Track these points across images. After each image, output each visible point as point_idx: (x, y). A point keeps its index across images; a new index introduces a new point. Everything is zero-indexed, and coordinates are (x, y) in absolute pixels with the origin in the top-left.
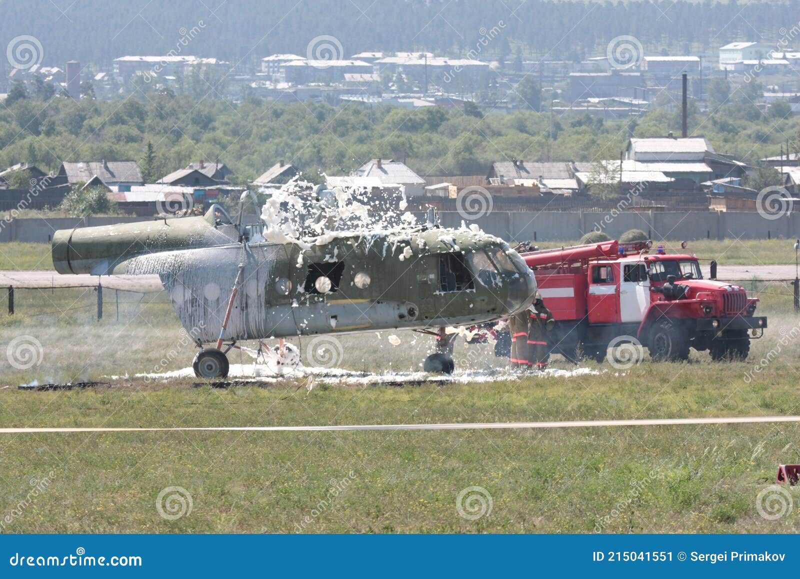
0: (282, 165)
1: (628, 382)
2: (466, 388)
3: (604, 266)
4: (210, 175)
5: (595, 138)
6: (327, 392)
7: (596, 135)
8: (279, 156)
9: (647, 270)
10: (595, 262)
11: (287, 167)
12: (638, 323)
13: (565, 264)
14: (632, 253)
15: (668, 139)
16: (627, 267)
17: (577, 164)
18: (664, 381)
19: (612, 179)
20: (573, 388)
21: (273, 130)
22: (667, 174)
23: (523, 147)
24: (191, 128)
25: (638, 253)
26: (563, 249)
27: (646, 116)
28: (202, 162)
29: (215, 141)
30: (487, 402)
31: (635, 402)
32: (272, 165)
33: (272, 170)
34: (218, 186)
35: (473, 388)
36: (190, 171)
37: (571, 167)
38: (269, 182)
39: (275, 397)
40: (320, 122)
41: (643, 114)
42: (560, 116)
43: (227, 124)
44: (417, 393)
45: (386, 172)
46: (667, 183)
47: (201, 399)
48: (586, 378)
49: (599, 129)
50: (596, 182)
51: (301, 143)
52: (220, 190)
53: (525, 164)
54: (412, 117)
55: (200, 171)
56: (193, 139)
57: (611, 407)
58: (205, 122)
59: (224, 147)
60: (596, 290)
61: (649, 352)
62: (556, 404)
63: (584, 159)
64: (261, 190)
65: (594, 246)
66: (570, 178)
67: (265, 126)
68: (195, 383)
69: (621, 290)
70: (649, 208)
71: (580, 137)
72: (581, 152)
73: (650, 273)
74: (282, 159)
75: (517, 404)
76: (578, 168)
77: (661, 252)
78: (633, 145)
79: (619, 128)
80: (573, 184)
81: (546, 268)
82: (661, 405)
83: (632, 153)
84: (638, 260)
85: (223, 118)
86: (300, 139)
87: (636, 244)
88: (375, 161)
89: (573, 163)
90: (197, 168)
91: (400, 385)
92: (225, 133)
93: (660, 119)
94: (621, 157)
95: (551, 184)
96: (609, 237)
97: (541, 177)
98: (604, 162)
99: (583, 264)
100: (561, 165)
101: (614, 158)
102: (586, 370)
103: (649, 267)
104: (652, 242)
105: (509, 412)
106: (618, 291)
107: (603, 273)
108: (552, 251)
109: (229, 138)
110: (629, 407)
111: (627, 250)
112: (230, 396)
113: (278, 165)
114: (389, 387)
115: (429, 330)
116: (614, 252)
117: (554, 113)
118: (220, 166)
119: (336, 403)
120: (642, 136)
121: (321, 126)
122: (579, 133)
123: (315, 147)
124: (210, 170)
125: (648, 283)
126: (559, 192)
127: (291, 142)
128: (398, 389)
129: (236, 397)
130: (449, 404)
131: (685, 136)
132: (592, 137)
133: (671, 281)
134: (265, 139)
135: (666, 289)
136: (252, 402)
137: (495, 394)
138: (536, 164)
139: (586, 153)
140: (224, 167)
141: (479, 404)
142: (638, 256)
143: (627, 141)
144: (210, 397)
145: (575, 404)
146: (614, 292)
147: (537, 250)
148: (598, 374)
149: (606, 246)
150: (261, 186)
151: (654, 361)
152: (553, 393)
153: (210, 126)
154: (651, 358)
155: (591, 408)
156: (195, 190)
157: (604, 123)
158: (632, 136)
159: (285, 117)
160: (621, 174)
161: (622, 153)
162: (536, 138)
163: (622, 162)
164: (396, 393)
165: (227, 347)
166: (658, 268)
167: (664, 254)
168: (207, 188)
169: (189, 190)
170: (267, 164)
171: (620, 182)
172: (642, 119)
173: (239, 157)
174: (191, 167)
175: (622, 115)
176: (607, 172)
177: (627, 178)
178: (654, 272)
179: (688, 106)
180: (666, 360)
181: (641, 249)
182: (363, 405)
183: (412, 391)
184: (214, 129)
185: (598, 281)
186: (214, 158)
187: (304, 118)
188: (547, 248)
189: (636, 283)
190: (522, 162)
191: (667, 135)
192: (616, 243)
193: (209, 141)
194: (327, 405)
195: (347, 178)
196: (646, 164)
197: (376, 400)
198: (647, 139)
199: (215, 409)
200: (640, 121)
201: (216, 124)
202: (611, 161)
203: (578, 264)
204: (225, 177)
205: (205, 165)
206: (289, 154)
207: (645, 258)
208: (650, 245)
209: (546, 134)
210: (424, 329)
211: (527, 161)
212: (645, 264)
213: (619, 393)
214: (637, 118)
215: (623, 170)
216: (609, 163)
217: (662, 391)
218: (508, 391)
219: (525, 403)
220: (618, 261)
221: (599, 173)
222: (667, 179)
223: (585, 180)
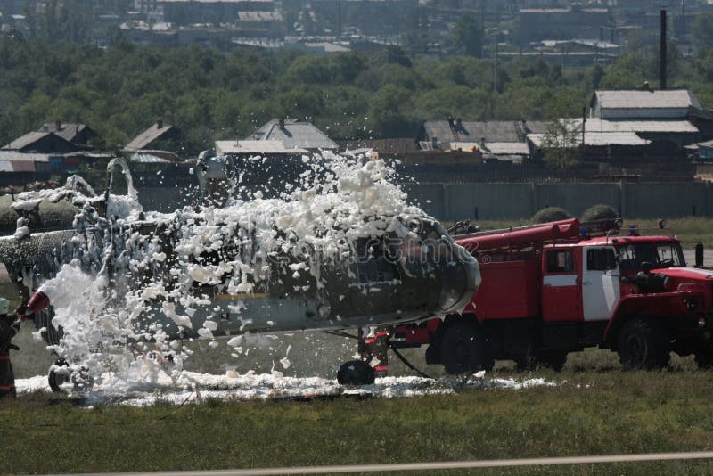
0: (160, 127)
1: (593, 396)
2: (391, 404)
3: (562, 250)
4: (69, 139)
5: (551, 91)
6: (217, 409)
7: (551, 86)
8: (157, 115)
9: (616, 255)
10: (552, 245)
11: (166, 128)
12: (606, 322)
13: (514, 248)
14: (597, 234)
15: (643, 92)
16: (591, 251)
17: (529, 124)
18: (638, 394)
19: (572, 142)
20: (523, 402)
21: (149, 82)
22: (641, 135)
23: (461, 103)
24: (45, 80)
25: (605, 235)
26: (511, 230)
27: (615, 63)
28: (59, 123)
29: (75, 96)
30: (416, 422)
31: (602, 421)
32: (148, 126)
33: (147, 132)
34: (80, 153)
35: (399, 404)
36: (45, 134)
37: (521, 127)
38: (143, 148)
40: (207, 72)
41: (610, 61)
42: (506, 63)
43: (91, 75)
44: (329, 411)
45: (289, 135)
46: (642, 146)
47: (58, 420)
48: (539, 389)
49: (556, 79)
50: (552, 146)
51: (184, 98)
52: (82, 157)
53: (463, 124)
54: (324, 65)
55: (58, 134)
56: (48, 94)
57: (572, 426)
58: (62, 73)
59: (87, 104)
60: (552, 281)
61: (619, 358)
62: (502, 423)
63: (537, 116)
64: (134, 158)
65: (549, 225)
66: (520, 141)
67: (137, 77)
68: (50, 400)
69: (583, 281)
70: (619, 178)
71: (532, 89)
72: (533, 109)
73: (620, 259)
74: (159, 119)
75: (454, 423)
76: (530, 128)
77: (634, 233)
78: (599, 99)
79: (581, 77)
80: (523, 148)
81: (490, 254)
82: (634, 424)
83: (598, 108)
84: (605, 243)
85: (84, 67)
86: (181, 93)
87: (602, 223)
88: (276, 121)
89: (524, 122)
90: (53, 131)
91: (308, 400)
92: (88, 85)
93: (633, 65)
94: (584, 115)
95: (496, 148)
96: (568, 215)
97: (483, 139)
98: (562, 121)
99: (535, 249)
100: (509, 125)
101: (575, 116)
102: (541, 381)
103: (618, 252)
104: (622, 221)
105: (444, 433)
106: (579, 281)
107: (561, 258)
108: (496, 233)
109: (94, 93)
110: (595, 427)
111: (591, 231)
112: (95, 415)
113: (156, 126)
114: (294, 403)
115: (345, 331)
116: (576, 233)
117: (499, 59)
118: (82, 127)
119: (227, 422)
120: (610, 87)
121: (209, 77)
122: (531, 85)
123: (201, 103)
124: (69, 132)
125: (617, 271)
126: (506, 158)
127: (170, 97)
128: (305, 405)
129: (103, 417)
130: (368, 423)
131: (663, 87)
132: (548, 88)
133: (646, 269)
134: (138, 94)
135: (640, 279)
136: (123, 423)
137: (426, 411)
138: (478, 124)
139: (539, 109)
140: (87, 129)
141: (406, 423)
142: (605, 238)
143: (591, 95)
145: (527, 423)
146: (574, 284)
147: (479, 230)
148: (555, 385)
149: (564, 225)
150: (134, 153)
151: (625, 370)
152: (499, 409)
153: (69, 77)
154: (621, 365)
155: (545, 428)
156: (51, 158)
157: (562, 71)
158: (597, 88)
159: (163, 66)
160: (583, 136)
161: (584, 109)
162: (477, 91)
163: (585, 121)
164: (303, 410)
166: (630, 253)
167: (638, 235)
168: (66, 155)
169: (43, 157)
170: (143, 126)
171: (582, 146)
172: (610, 67)
173: (105, 116)
174: (46, 129)
175: (585, 61)
176: (565, 132)
177: (590, 140)
178: (625, 257)
179: (668, 50)
180: (641, 369)
181: (608, 231)
182: (261, 425)
183: (323, 408)
184: (74, 81)
185: (555, 270)
186: (74, 117)
187: (187, 67)
188: (492, 228)
189: (603, 272)
190: (459, 121)
191: (641, 86)
192: (577, 221)
194: (217, 425)
195: (241, 142)
196: (615, 123)
197: (278, 419)
198: (617, 92)
199: (76, 431)
200: (608, 69)
201: (77, 75)
202: (571, 120)
203: (530, 249)
204: (88, 142)
205: (63, 126)
206: (168, 113)
207: (613, 241)
208: (619, 224)
209: (488, 85)
210: (337, 331)
211: (466, 120)
212: (614, 249)
213: (582, 409)
214: (604, 65)
215: (586, 130)
216: (568, 123)
217: (636, 407)
218: (443, 408)
219: (464, 422)
220: (580, 244)
221: (556, 135)
222: (641, 142)
223: (538, 143)
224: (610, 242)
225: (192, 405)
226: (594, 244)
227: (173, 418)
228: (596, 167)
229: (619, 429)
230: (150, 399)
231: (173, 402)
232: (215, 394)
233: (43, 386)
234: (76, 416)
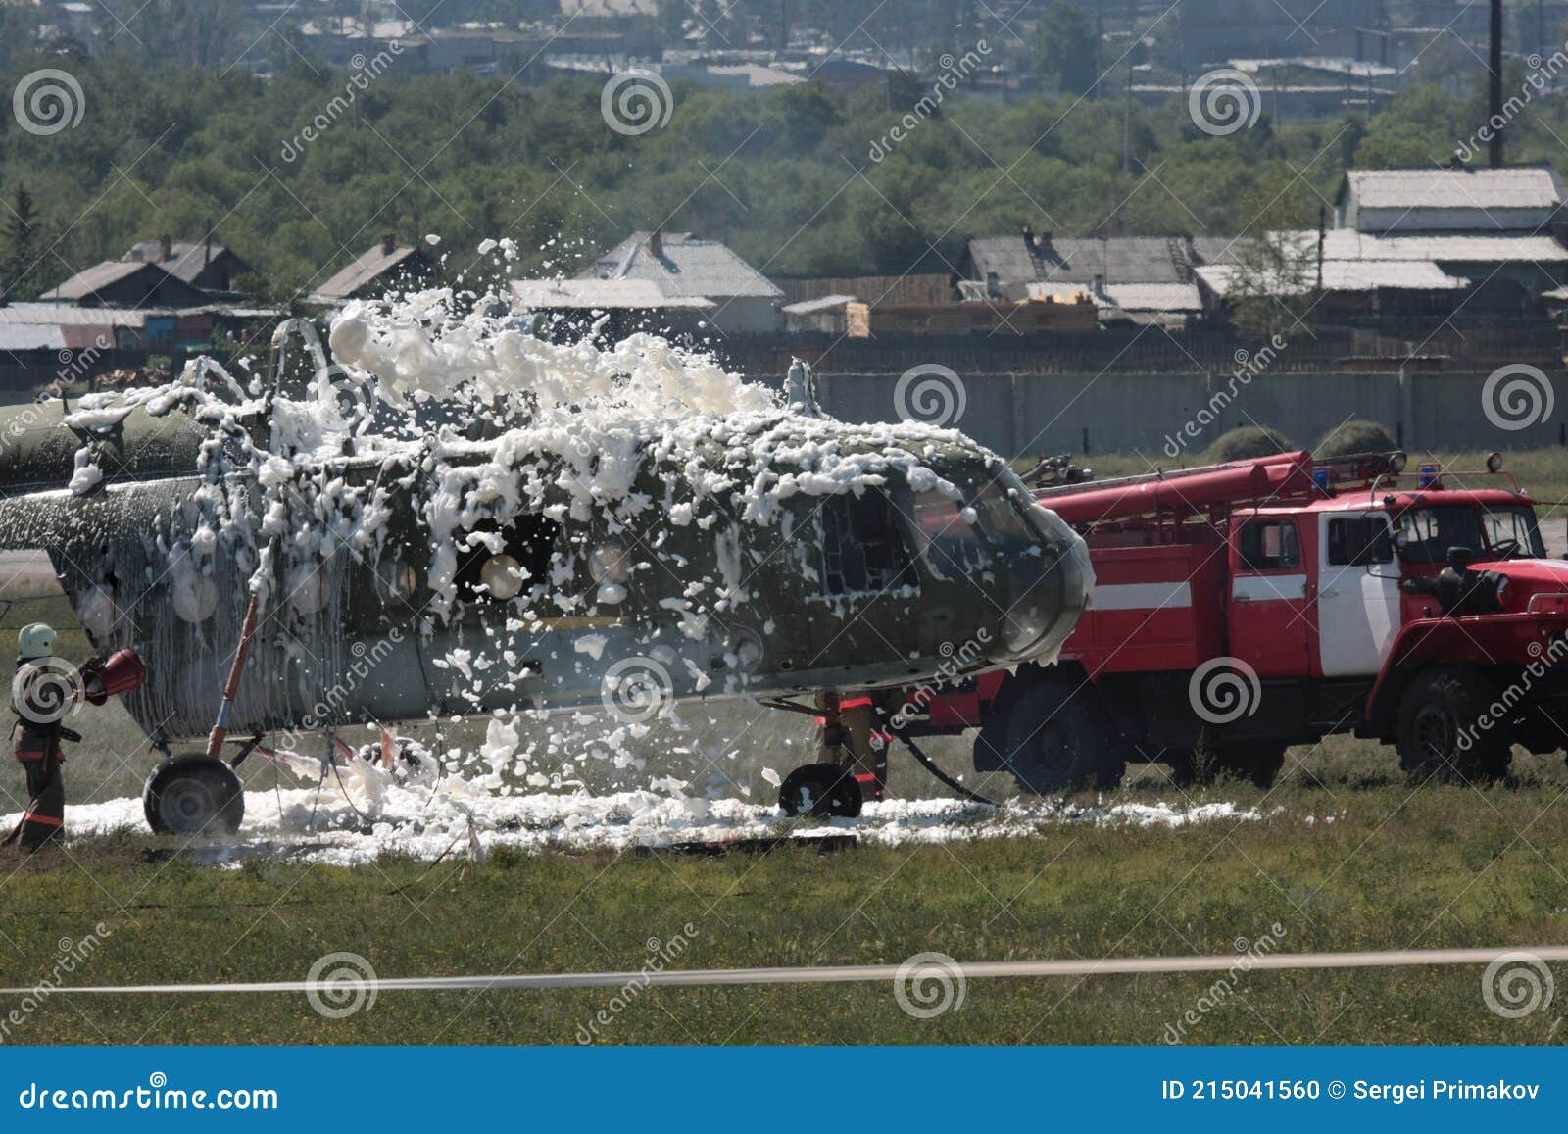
0: (389, 250)
1: (1342, 841)
2: (897, 857)
3: (1274, 520)
4: (188, 277)
5: (1251, 170)
6: (514, 872)
7: (1250, 161)
8: (380, 223)
9: (1392, 532)
10: (1250, 511)
11: (402, 253)
12: (1367, 679)
13: (1167, 517)
14: (1349, 485)
15: (1452, 173)
16: (1337, 523)
17: (1201, 243)
18: (1440, 835)
19: (1296, 283)
20: (1188, 856)
21: (362, 151)
23: (1050, 198)
24: (138, 149)
25: (1367, 487)
26: (1160, 478)
27: (1389, 109)
28: (166, 241)
29: (203, 184)
30: (954, 897)
31: (1361, 896)
32: (362, 248)
33: (360, 262)
34: (211, 308)
35: (915, 857)
36: (137, 266)
37: (1183, 249)
39: (371, 887)
40: (491, 129)
41: (1379, 104)
42: (1151, 111)
43: (236, 136)
44: (760, 873)
45: (671, 267)
46: (1447, 291)
47: (165, 893)
48: (1220, 826)
49: (1260, 145)
50: (1251, 291)
51: (440, 188)
52: (215, 317)
53: (1057, 244)
54: (748, 115)
55: (162, 265)
56: (143, 177)
58: (172, 132)
59: (227, 200)
60: (1253, 588)
61: (1399, 758)
63: (1220, 227)
65: (1245, 467)
66: (1182, 282)
68: (148, 851)
69: (1321, 589)
70: (1398, 362)
71: (1206, 167)
72: (1212, 210)
73: (1401, 540)
74: (388, 232)
75: (1037, 902)
76: (1201, 253)
77: (1432, 484)
78: (1354, 187)
79: (1316, 142)
80: (1186, 297)
81: (1114, 529)
82: (1433, 904)
83: (1352, 210)
84: (1368, 504)
85: (222, 119)
86: (434, 175)
87: (1361, 461)
88: (646, 238)
89: (1189, 239)
90: (154, 258)
91: (715, 850)
92: (230, 161)
93: (1427, 116)
94: (1323, 224)
95: (1128, 296)
96: (1286, 442)
97: (1099, 277)
98: (1273, 237)
99: (1213, 520)
100: (1157, 246)
101: (1302, 225)
102: (1226, 809)
103: (1397, 525)
104: (1404, 457)
105: (1015, 925)
106: (1311, 589)
107: (1271, 537)
108: (1129, 483)
110: (1345, 908)
111: (1337, 479)
112: (246, 885)
113: (380, 248)
114: (683, 858)
115: (796, 700)
116: (1304, 484)
117: (1135, 101)
118: (216, 251)
119: (538, 902)
120: (1378, 163)
121: (496, 140)
122: (1205, 158)
123: (479, 196)
124: (188, 261)
125: (1394, 568)
126: (1153, 320)
127: (411, 186)
128: (709, 862)
129: (262, 887)
130: (849, 901)
131: (1496, 162)
132: (1242, 167)
133: (1460, 562)
134: (339, 176)
135: (1446, 583)
136: (307, 901)
137: (975, 874)
138: (1093, 244)
139: (1222, 210)
140: (227, 255)
141: (932, 902)
142: (1367, 494)
143: (1339, 178)
144: (191, 887)
145: (1196, 901)
146: (1299, 594)
147: (1090, 477)
148: (1258, 817)
149: (1278, 466)
150: (330, 306)
151: (1413, 783)
152: (1133, 870)
153: (188, 141)
154: (1401, 773)
155: (1238, 911)
156: (149, 318)
157: (1274, 127)
158: (1351, 164)
159: (396, 116)
160: (1319, 269)
161: (1323, 212)
162: (1083, 171)
163: (1323, 237)
164: (702, 873)
165: (240, 749)
166: (1422, 527)
167: (1440, 488)
168: (182, 312)
169: (132, 317)
170: (348, 247)
171: (1318, 291)
172: (1377, 120)
173: (267, 228)
174: (138, 255)
175: (1323, 106)
176: (1279, 260)
177: (1335, 278)
178: (1412, 536)
179: (1507, 80)
180: (1447, 781)
181: (1374, 477)
182: (613, 907)
183: (747, 869)
184: (199, 149)
185: (1257, 563)
186: (199, 229)
187: (448, 119)
188: (1119, 473)
189: (1363, 568)
190: (1047, 237)
191: (1447, 159)
192: (1306, 455)
193: (185, 184)
194: (516, 907)
195: (566, 285)
196: (1387, 242)
197: (649, 892)
198: (1394, 173)
199: (205, 921)
200: (1374, 123)
201: (205, 136)
202: (1293, 235)
203: (1203, 518)
204: (232, 283)
205: (175, 249)
206: (406, 219)
207: (1386, 500)
208: (1399, 463)
209: (1111, 158)
210: (777, 699)
211: (1063, 235)
212: (1387, 517)
213: (1317, 872)
214: (1366, 114)
215: (1326, 256)
216: (1286, 240)
217: (1435, 866)
218: (1011, 869)
219: (1058, 899)
220: (1314, 508)
221: (1260, 268)
222: (1449, 283)
223: (1220, 286)
224: (1379, 503)
225: (459, 862)
226: (1345, 507)
227: (417, 892)
228: (1347, 339)
229: (1398, 914)
230: (368, 847)
231: (418, 856)
232: (509, 838)
233: (132, 821)
234: (205, 885)
